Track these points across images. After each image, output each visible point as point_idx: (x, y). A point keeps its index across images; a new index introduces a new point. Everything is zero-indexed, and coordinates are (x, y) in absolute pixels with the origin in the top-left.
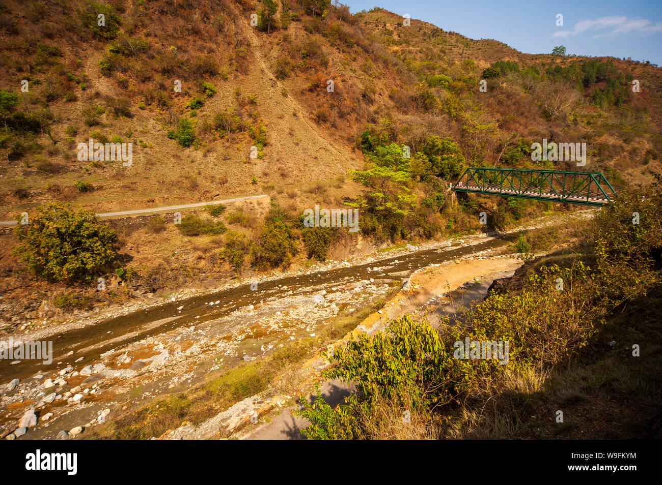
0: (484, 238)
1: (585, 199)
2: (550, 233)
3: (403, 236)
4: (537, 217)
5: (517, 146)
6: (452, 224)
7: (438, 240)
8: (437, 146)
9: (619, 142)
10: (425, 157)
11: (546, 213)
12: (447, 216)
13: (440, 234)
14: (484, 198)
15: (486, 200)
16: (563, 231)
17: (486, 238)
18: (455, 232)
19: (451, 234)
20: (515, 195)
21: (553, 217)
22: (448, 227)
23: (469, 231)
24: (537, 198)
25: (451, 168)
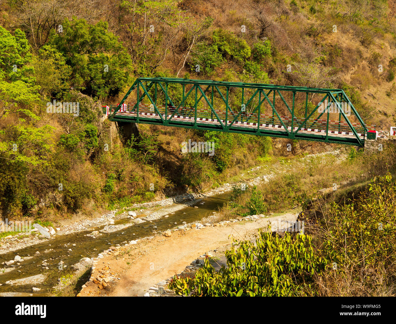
0: (169, 207)
1: (323, 133)
2: (289, 184)
3: (26, 210)
4: (250, 166)
5: (213, 42)
6: (113, 183)
7: (89, 214)
8: (82, 36)
9: (355, 45)
10: (58, 55)
11: (262, 159)
12: (105, 167)
13: (92, 203)
14: (165, 133)
15: (167, 138)
16: (307, 181)
17: (173, 206)
18: (120, 197)
19: (112, 201)
20: (219, 128)
21: (274, 166)
22: (107, 189)
23: (143, 195)
24: (254, 131)
25: (108, 77)
